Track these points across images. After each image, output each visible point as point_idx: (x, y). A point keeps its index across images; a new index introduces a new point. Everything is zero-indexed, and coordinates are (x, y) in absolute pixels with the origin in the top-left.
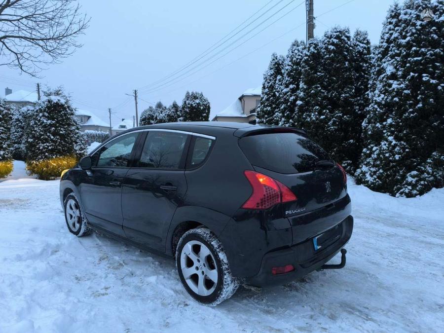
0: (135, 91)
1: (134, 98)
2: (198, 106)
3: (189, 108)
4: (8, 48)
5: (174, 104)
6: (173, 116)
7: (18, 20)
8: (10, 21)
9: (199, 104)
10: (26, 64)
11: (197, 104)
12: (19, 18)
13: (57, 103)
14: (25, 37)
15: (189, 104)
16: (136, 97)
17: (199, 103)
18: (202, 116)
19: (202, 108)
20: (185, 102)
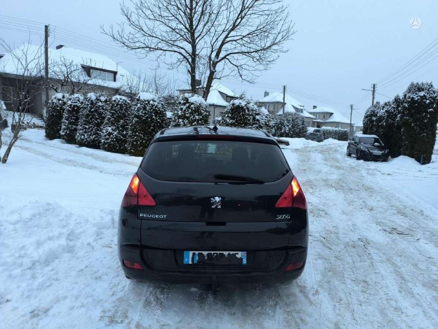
0: (374, 85)
1: (371, 93)
2: (422, 100)
3: (408, 102)
4: (230, 62)
5: (395, 99)
6: (392, 113)
7: (242, 39)
8: (235, 41)
9: (424, 97)
10: (244, 72)
11: (421, 97)
12: (240, 37)
13: (238, 106)
14: (242, 52)
15: (409, 98)
16: (374, 92)
17: (424, 95)
18: (427, 112)
19: (428, 101)
20: (405, 95)
